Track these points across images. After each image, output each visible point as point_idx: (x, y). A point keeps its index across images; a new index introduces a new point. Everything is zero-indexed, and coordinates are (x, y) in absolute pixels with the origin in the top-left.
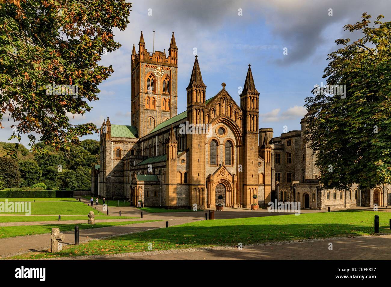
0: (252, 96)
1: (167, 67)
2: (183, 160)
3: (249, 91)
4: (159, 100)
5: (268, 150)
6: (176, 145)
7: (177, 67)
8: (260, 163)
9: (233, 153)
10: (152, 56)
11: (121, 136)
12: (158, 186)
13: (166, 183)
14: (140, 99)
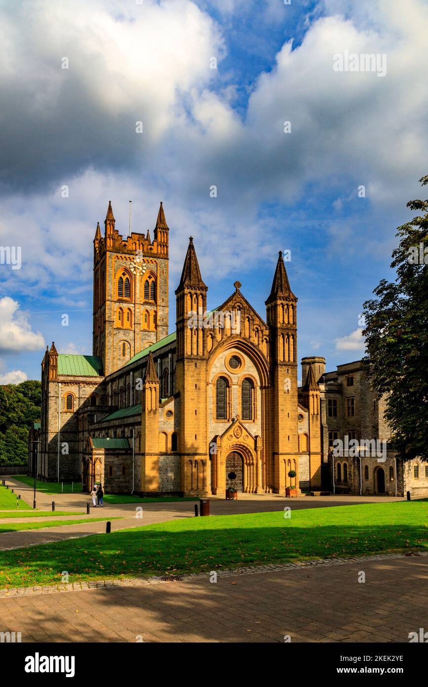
0: (284, 302)
1: (151, 259)
2: (170, 412)
3: (280, 294)
4: (138, 312)
5: (315, 393)
6: (158, 386)
7: (168, 259)
8: (301, 416)
9: (255, 400)
10: (127, 241)
11: (74, 374)
12: (128, 457)
13: (142, 452)
14: (107, 311)
